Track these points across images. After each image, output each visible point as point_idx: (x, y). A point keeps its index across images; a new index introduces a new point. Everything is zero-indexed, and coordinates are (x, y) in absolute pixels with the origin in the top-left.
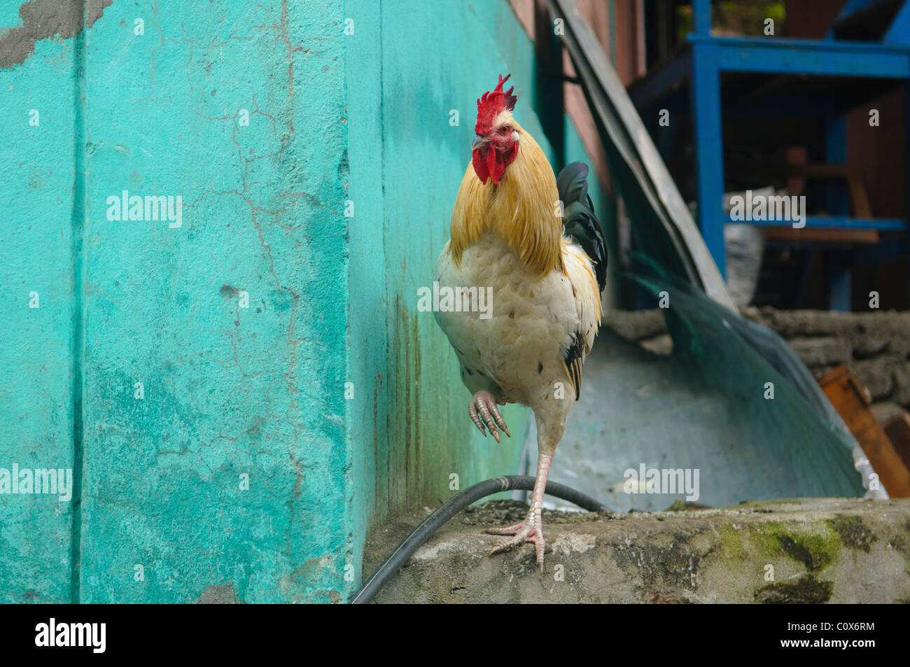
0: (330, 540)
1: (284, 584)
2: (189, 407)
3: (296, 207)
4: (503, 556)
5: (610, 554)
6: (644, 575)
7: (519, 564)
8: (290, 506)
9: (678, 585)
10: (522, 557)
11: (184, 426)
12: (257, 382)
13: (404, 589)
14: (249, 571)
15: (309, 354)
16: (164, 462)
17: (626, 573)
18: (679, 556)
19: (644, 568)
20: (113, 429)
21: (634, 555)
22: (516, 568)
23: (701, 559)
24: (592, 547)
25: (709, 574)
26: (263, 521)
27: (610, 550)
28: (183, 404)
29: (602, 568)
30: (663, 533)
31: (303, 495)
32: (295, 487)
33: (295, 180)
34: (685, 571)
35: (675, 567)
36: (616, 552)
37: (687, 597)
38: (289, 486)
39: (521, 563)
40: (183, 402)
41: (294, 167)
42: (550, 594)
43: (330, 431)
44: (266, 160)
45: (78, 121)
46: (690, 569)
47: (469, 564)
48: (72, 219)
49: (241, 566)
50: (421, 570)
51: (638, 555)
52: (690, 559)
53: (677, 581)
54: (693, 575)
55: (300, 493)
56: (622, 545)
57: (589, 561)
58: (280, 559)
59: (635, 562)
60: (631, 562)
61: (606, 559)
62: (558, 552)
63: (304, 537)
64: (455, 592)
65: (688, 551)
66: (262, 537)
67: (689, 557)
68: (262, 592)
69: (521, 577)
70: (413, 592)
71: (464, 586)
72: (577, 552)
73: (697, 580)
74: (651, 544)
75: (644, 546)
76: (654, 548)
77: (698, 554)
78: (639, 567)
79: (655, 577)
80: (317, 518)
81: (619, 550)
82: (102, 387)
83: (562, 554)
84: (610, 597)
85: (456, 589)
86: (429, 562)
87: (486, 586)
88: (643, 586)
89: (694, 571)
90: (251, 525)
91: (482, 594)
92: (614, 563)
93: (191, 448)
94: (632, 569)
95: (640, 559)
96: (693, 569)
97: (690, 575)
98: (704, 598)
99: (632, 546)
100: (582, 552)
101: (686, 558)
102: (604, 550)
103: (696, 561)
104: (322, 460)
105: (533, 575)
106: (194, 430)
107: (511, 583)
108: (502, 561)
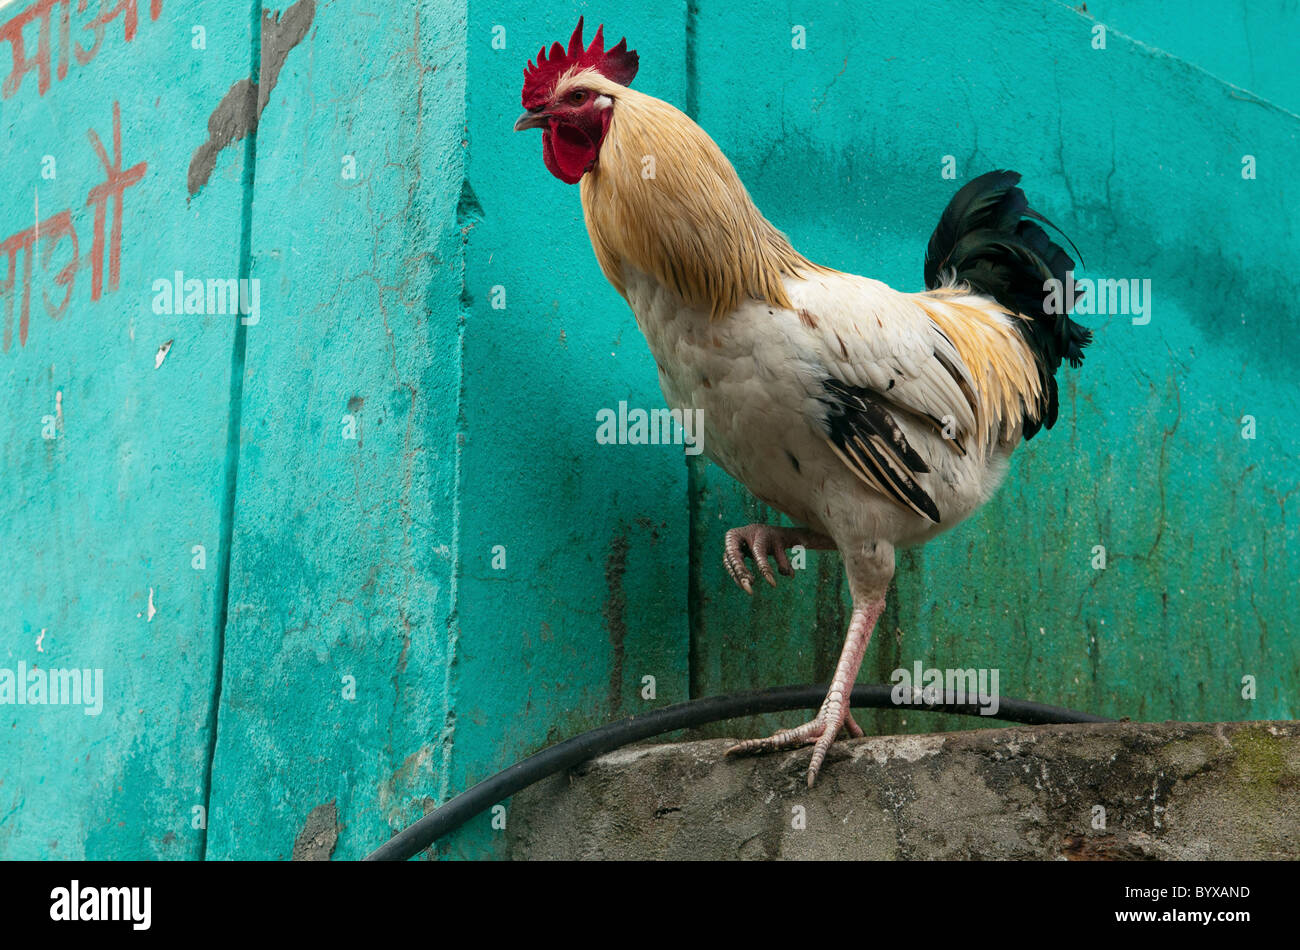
0: (429, 725)
1: (383, 794)
2: (314, 565)
3: (418, 275)
4: (753, 761)
5: (972, 768)
6: (1048, 805)
7: (786, 776)
8: (396, 683)
9: (1124, 824)
10: (790, 764)
11: (308, 593)
12: (375, 518)
13: (575, 808)
14: (352, 781)
15: (422, 468)
16: (288, 644)
17: (1005, 798)
18: (1130, 777)
19: (1049, 793)
20: (248, 610)
21: (1027, 771)
22: (779, 783)
23: (1179, 782)
24: (934, 752)
25: (1194, 808)
26: (369, 709)
27: (972, 761)
28: (309, 563)
29: (954, 787)
30: (1097, 735)
31: (407, 666)
32: (401, 655)
33: (417, 239)
34: (1142, 803)
35: (1120, 793)
36: (986, 764)
37: (1137, 843)
38: (396, 655)
39: (790, 774)
40: (309, 560)
41: (418, 222)
42: (842, 825)
43: (437, 570)
44: (394, 223)
45: (246, 235)
46: (1153, 798)
47: (689, 772)
48: (234, 354)
49: (345, 775)
50: (605, 780)
51: (1037, 771)
52: (1155, 782)
53: (1123, 818)
54: (1157, 809)
55: (405, 662)
56: (1001, 752)
57: (925, 775)
58: (381, 760)
59: (1027, 781)
60: (1018, 780)
61: (962, 774)
62: (863, 759)
63: (406, 725)
64: (665, 816)
65: (1150, 766)
66: (367, 732)
67: (1152, 777)
68: (362, 810)
69: (790, 797)
70: (589, 813)
71: (679, 807)
72: (903, 760)
73: (1167, 817)
74: (1068, 754)
75: (1050, 755)
76: (1075, 762)
77: (1172, 773)
78: (1037, 791)
79: (1077, 809)
80: (420, 694)
81: (994, 760)
82: (243, 558)
83: (872, 762)
84: (967, 837)
85: (664, 811)
86: (619, 768)
87: (719, 806)
88: (1045, 822)
89: (1162, 801)
90: (358, 716)
91: (711, 820)
92: (980, 780)
93: (312, 621)
94: (1021, 793)
95: (1040, 776)
96: (1157, 798)
97: (1151, 808)
98: (1181, 848)
99: (1023, 754)
100: (909, 760)
101: (1150, 779)
102: (959, 758)
103: (1166, 787)
104: (429, 611)
105: (813, 795)
106: (316, 597)
107: (768, 806)
108: (750, 769)
